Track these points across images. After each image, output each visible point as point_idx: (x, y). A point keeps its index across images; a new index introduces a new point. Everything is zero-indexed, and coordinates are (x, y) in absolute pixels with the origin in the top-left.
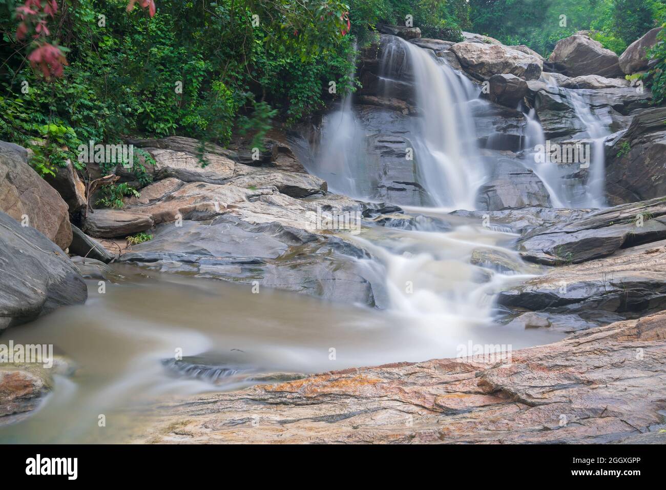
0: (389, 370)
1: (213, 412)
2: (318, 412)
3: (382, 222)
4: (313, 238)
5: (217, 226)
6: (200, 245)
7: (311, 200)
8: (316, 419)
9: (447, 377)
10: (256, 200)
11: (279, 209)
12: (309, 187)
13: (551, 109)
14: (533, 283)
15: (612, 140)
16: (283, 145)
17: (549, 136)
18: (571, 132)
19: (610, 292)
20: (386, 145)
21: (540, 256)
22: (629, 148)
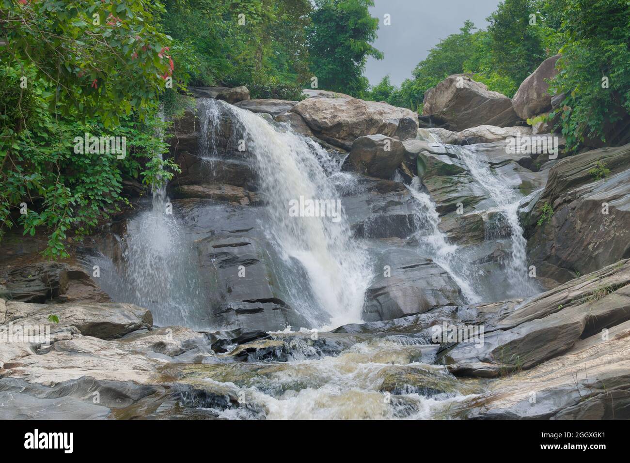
3: (242, 357)
4: (147, 391)
7: (133, 340)
10: (48, 351)
11: (87, 358)
12: (124, 321)
13: (439, 175)
14: (477, 403)
15: (527, 204)
16: (75, 268)
17: (446, 210)
18: (470, 202)
19: (587, 397)
20: (225, 250)
21: (477, 366)
22: (552, 211)
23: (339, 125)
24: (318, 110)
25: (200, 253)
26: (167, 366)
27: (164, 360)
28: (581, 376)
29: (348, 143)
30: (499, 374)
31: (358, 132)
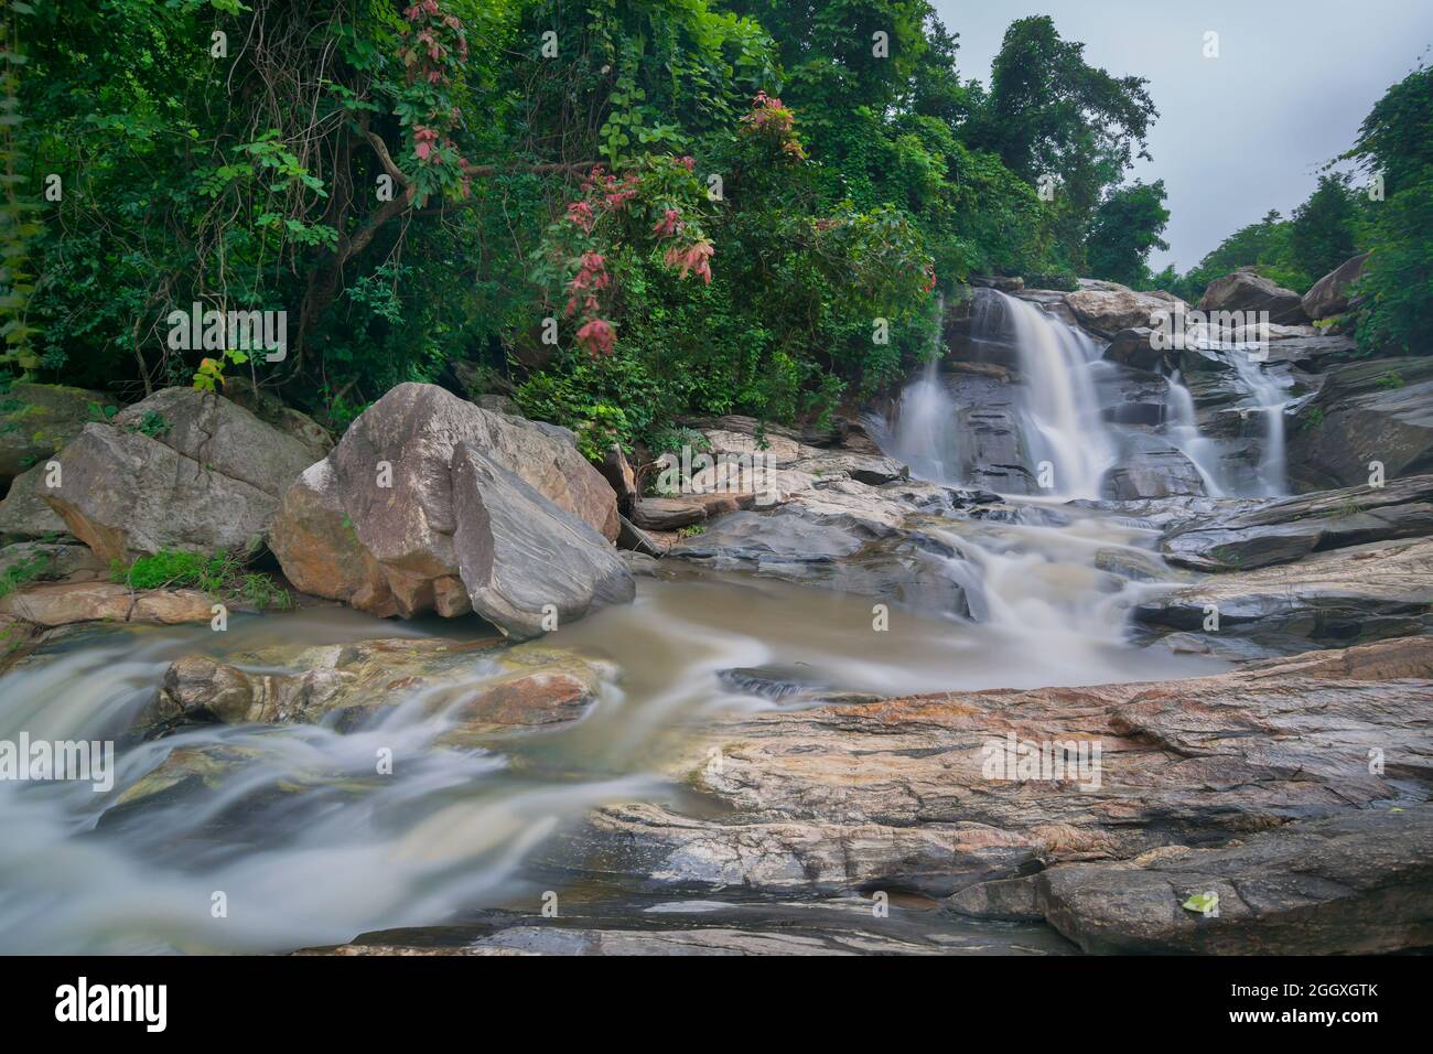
0: (990, 697)
1: (775, 735)
2: (900, 744)
3: (977, 515)
4: (892, 533)
5: (779, 518)
6: (759, 539)
7: (889, 488)
8: (899, 753)
9: (1067, 711)
10: (823, 488)
11: (851, 499)
12: (885, 472)
13: (1203, 370)
14: (1183, 594)
15: (1294, 406)
16: (855, 423)
17: (1201, 404)
18: (1232, 398)
19: (1299, 610)
20: (981, 420)
21: (1193, 559)
22: (1321, 417)
23: (1106, 317)
24: (1087, 302)
25: (960, 420)
26: (913, 514)
27: (911, 508)
28: (1298, 589)
29: (1112, 334)
30: (1214, 570)
31: (1124, 324)
